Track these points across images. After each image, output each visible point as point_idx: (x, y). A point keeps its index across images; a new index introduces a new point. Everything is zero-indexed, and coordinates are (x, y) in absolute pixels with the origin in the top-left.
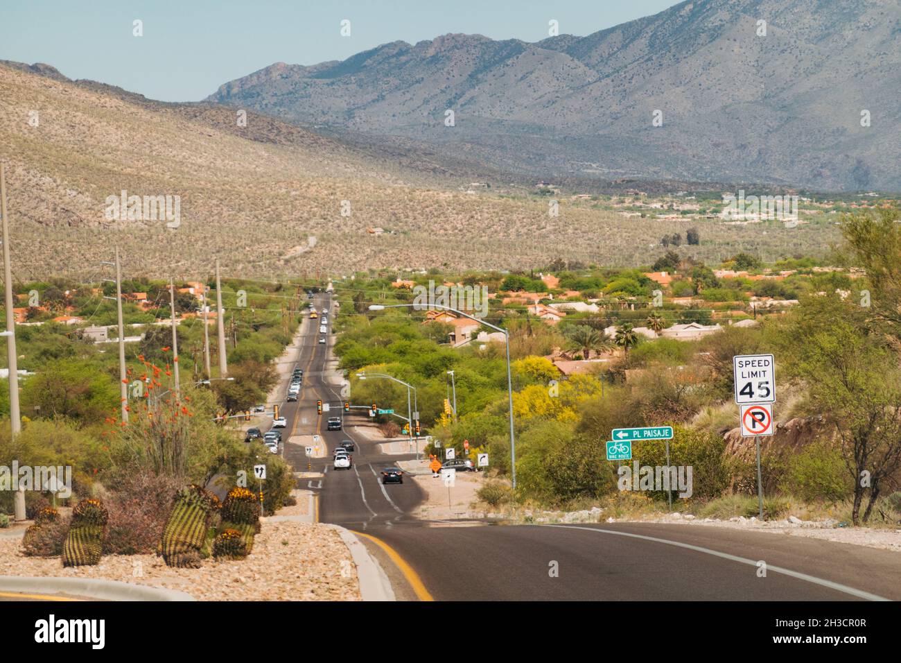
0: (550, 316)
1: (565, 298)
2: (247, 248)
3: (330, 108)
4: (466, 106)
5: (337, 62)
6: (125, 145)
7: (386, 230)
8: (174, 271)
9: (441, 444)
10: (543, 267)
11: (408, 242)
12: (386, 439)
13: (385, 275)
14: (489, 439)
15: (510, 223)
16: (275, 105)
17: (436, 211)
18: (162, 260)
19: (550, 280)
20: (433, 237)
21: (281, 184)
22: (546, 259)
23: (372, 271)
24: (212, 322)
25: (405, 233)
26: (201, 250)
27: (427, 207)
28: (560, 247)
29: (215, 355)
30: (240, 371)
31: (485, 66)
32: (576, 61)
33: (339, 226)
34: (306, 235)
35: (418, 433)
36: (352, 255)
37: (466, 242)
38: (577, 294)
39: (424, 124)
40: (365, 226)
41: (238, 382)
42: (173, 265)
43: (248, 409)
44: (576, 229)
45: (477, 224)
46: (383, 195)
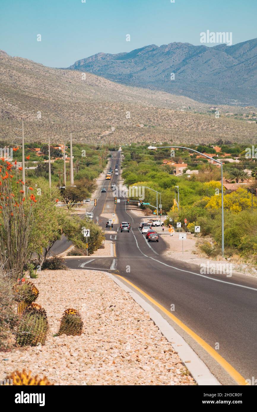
0: (217, 164)
1: (224, 157)
2: (85, 131)
3: (122, 73)
4: (181, 74)
5: (126, 53)
6: (34, 85)
7: (145, 125)
8: (53, 140)
9: (173, 220)
10: (213, 143)
11: (154, 131)
12: (145, 216)
13: (144, 145)
14: (198, 218)
15: (199, 124)
16: (99, 70)
17: (167, 118)
18: (48, 135)
19: (217, 149)
20: (165, 129)
21: (100, 104)
22: (214, 140)
23: (138, 143)
24: (68, 162)
25: (153, 127)
26: (65, 131)
27: (163, 116)
28: (221, 135)
29: (69, 176)
30: (80, 183)
31: (190, 57)
32: (229, 56)
33: (125, 123)
34: (110, 127)
35: (161, 214)
36: (130, 135)
37: (180, 131)
38: (229, 155)
39: (163, 81)
40: (136, 123)
41: (79, 188)
42: (53, 137)
43: (82, 200)
44: (228, 128)
45: (185, 124)
46: (144, 110)
